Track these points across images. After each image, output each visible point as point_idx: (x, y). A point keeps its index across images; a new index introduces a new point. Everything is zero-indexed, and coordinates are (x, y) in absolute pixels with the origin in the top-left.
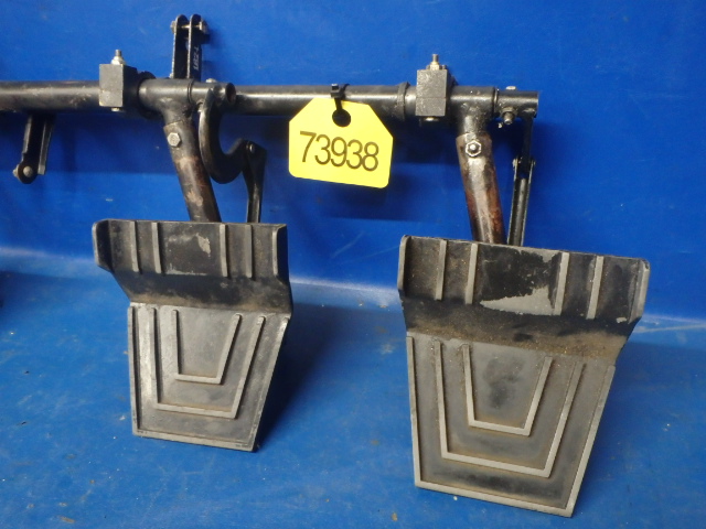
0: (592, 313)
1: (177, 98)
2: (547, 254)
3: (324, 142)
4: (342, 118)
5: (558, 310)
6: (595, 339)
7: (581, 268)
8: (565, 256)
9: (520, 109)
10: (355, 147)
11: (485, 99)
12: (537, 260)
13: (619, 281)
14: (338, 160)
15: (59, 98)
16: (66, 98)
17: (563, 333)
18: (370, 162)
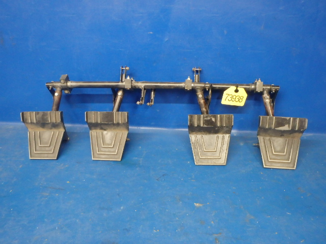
0: (297, 129)
1: (201, 87)
2: (288, 118)
3: (231, 96)
4: (237, 91)
5: (290, 129)
6: (296, 134)
7: (294, 121)
8: (292, 118)
9: (276, 89)
10: (238, 97)
11: (269, 87)
12: (286, 119)
13: (301, 122)
14: (233, 100)
15: (169, 86)
16: (171, 86)
17: (290, 134)
18: (241, 100)
